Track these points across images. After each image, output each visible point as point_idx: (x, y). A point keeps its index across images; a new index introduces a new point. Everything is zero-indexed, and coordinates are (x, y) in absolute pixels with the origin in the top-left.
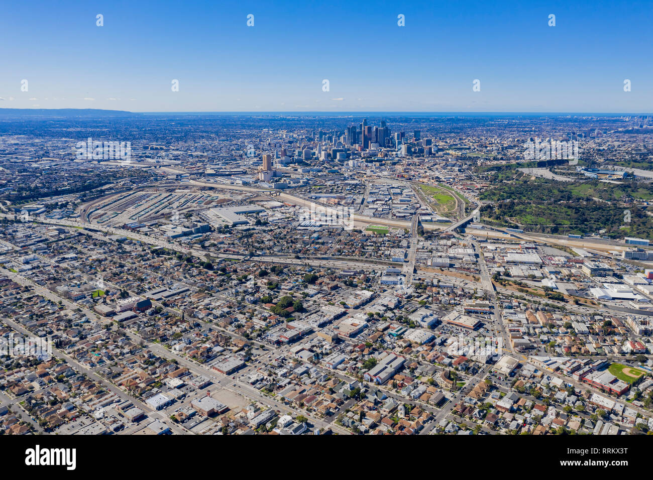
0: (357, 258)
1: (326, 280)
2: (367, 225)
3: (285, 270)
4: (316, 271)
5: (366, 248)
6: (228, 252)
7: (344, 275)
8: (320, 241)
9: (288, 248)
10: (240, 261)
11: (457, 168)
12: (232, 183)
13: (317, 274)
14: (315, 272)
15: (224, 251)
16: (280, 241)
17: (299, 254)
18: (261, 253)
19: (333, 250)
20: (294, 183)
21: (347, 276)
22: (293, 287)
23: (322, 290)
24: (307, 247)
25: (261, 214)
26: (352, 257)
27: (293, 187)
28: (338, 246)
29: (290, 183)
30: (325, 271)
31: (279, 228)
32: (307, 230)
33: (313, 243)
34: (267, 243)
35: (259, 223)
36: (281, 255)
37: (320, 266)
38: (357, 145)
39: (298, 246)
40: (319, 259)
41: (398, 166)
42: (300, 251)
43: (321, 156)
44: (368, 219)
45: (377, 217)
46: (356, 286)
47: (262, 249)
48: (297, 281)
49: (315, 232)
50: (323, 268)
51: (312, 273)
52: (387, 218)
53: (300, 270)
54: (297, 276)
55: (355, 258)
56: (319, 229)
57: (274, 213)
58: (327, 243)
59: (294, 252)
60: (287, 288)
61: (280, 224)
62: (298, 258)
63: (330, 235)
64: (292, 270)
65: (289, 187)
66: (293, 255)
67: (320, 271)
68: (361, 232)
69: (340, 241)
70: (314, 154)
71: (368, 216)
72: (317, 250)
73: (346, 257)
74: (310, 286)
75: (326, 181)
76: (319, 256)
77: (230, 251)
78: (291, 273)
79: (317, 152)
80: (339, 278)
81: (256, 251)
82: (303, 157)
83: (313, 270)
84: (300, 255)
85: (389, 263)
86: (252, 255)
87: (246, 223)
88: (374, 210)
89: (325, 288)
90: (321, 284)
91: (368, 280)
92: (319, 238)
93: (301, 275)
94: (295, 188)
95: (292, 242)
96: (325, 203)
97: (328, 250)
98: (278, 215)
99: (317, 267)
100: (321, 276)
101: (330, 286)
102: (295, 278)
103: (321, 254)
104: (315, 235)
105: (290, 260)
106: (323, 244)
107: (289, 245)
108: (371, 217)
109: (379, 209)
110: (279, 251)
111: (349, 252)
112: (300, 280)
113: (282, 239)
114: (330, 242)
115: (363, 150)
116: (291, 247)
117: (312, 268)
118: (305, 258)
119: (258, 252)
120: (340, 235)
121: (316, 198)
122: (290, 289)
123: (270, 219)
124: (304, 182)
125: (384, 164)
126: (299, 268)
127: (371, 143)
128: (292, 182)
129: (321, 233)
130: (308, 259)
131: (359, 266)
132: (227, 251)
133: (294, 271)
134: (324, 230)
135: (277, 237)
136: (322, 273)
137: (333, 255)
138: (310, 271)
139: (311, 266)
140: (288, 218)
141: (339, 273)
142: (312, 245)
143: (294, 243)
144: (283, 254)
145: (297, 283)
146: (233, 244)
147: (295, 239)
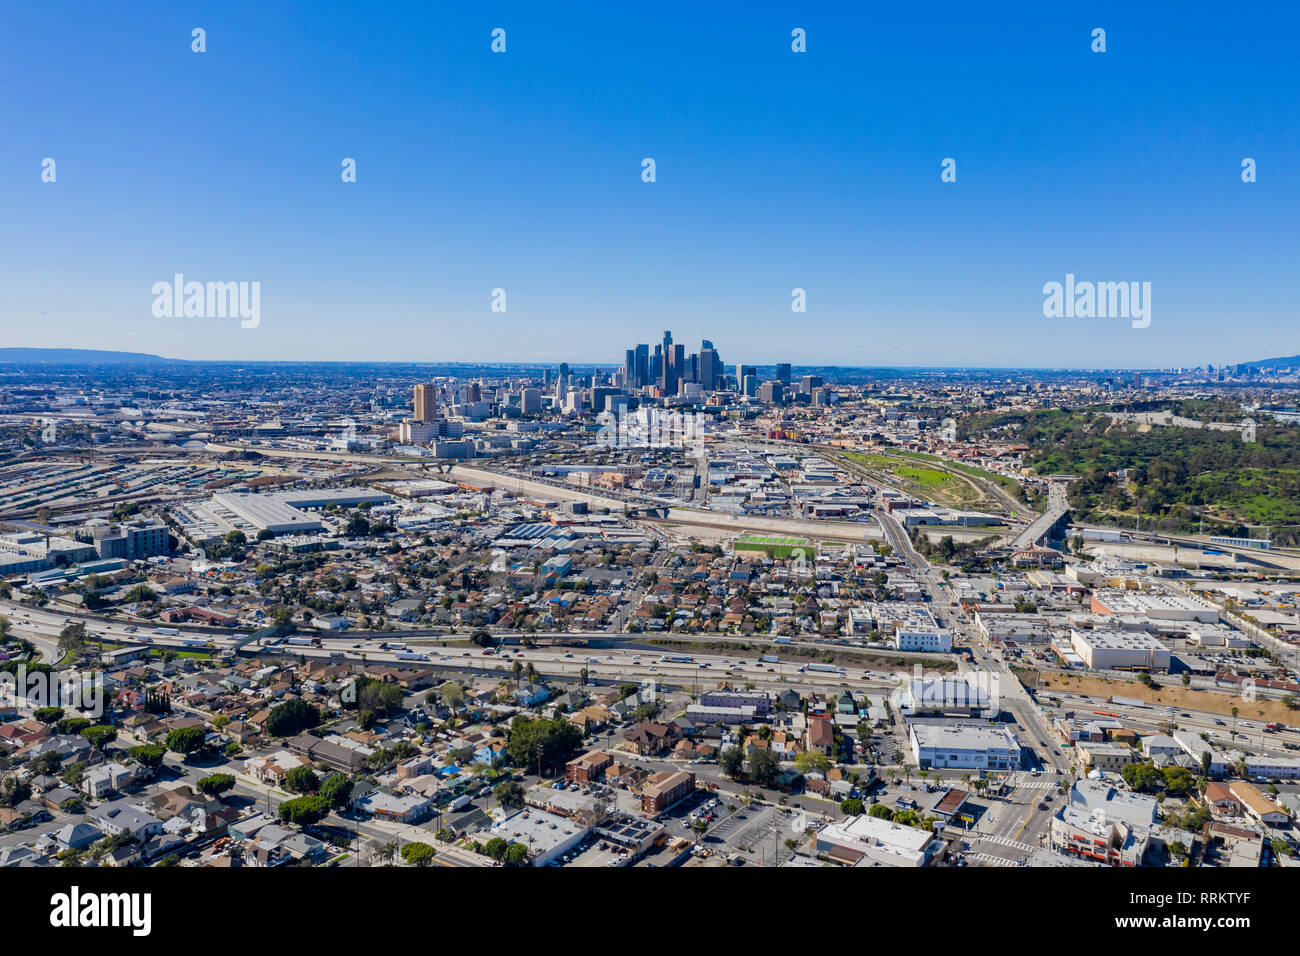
0: (738, 637)
1: (623, 750)
2: (735, 535)
3: (415, 701)
4: (565, 699)
5: (764, 601)
6: (189, 623)
7: (710, 720)
8: (576, 579)
9: (449, 604)
10: (217, 660)
11: (917, 421)
12: (322, 449)
13: (575, 718)
14: (563, 709)
15: (174, 618)
16: (423, 581)
17: (491, 628)
18: (326, 625)
19: (631, 611)
20: (494, 446)
21: (724, 724)
22: (442, 798)
23: (610, 823)
24: (526, 599)
25: (374, 509)
26: (719, 637)
27: (489, 455)
28: (652, 598)
29: (482, 446)
30: (611, 700)
31: (428, 543)
32: (529, 547)
33: (550, 585)
34: (367, 588)
35: (359, 528)
36: (411, 633)
37: (585, 679)
38: (651, 388)
39: (492, 596)
40: (577, 645)
41: (763, 421)
42: (496, 615)
43: (565, 405)
44: (727, 520)
45: (754, 515)
46: (798, 785)
47: (339, 610)
48: (466, 757)
49: (556, 553)
50: (598, 683)
51: (548, 714)
52: (789, 517)
53: (488, 697)
54: (472, 730)
55: (730, 638)
56: (570, 544)
57: (420, 505)
58: (606, 585)
59: (468, 620)
60: (402, 806)
61: (431, 533)
62: (484, 641)
63: (612, 561)
64: (446, 701)
65: (479, 455)
66: (466, 633)
67: (587, 703)
68: (718, 552)
69: (655, 578)
70: (550, 402)
71: (726, 512)
72: (567, 611)
73: (688, 637)
74: (538, 790)
75: (581, 446)
76: (576, 632)
77: (198, 617)
78: (442, 712)
79: (554, 398)
80: (690, 736)
81: (308, 616)
82: (522, 406)
83: (555, 694)
84: (495, 631)
85: (889, 660)
86: (285, 629)
87: (316, 529)
88: (742, 499)
89: (625, 803)
90: (597, 774)
91: (841, 748)
92: (569, 571)
93: (494, 721)
94: (496, 456)
95: (467, 584)
96: (585, 484)
97: (612, 610)
98: (434, 511)
99: (570, 680)
100: (593, 729)
101: (652, 790)
102: (459, 744)
103: (585, 626)
104: (559, 561)
105: (453, 654)
106: (589, 589)
107: (454, 595)
108: (736, 516)
109: (753, 496)
110: (407, 618)
111: (698, 615)
112: (483, 755)
113: (431, 575)
114: (617, 582)
115: (665, 393)
116: (462, 599)
117: (547, 689)
118: (514, 642)
119: (315, 622)
120: (647, 562)
121: (556, 475)
122: (420, 817)
123: (403, 520)
124: (521, 445)
125: (726, 419)
126: (484, 686)
127: (684, 382)
128: (487, 445)
129: (576, 557)
130: (531, 645)
131: (767, 678)
132: (187, 616)
133: (457, 703)
134: (587, 548)
135: (415, 571)
136: (598, 712)
137: (634, 629)
138: (537, 704)
139: (542, 679)
140: (465, 517)
141: (682, 709)
142: (547, 593)
143: (476, 587)
144: (422, 627)
145: (467, 774)
146: (226, 592)
147: (480, 574)
